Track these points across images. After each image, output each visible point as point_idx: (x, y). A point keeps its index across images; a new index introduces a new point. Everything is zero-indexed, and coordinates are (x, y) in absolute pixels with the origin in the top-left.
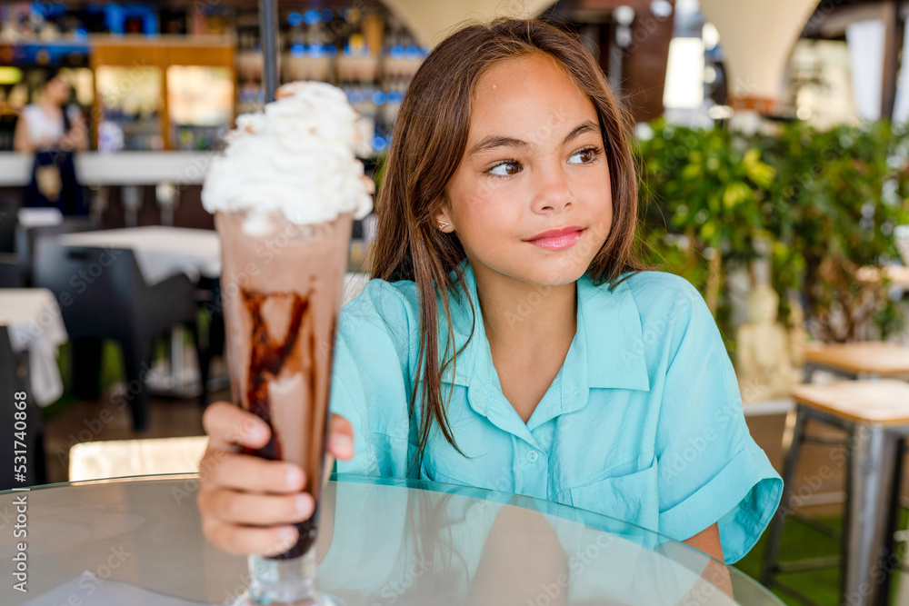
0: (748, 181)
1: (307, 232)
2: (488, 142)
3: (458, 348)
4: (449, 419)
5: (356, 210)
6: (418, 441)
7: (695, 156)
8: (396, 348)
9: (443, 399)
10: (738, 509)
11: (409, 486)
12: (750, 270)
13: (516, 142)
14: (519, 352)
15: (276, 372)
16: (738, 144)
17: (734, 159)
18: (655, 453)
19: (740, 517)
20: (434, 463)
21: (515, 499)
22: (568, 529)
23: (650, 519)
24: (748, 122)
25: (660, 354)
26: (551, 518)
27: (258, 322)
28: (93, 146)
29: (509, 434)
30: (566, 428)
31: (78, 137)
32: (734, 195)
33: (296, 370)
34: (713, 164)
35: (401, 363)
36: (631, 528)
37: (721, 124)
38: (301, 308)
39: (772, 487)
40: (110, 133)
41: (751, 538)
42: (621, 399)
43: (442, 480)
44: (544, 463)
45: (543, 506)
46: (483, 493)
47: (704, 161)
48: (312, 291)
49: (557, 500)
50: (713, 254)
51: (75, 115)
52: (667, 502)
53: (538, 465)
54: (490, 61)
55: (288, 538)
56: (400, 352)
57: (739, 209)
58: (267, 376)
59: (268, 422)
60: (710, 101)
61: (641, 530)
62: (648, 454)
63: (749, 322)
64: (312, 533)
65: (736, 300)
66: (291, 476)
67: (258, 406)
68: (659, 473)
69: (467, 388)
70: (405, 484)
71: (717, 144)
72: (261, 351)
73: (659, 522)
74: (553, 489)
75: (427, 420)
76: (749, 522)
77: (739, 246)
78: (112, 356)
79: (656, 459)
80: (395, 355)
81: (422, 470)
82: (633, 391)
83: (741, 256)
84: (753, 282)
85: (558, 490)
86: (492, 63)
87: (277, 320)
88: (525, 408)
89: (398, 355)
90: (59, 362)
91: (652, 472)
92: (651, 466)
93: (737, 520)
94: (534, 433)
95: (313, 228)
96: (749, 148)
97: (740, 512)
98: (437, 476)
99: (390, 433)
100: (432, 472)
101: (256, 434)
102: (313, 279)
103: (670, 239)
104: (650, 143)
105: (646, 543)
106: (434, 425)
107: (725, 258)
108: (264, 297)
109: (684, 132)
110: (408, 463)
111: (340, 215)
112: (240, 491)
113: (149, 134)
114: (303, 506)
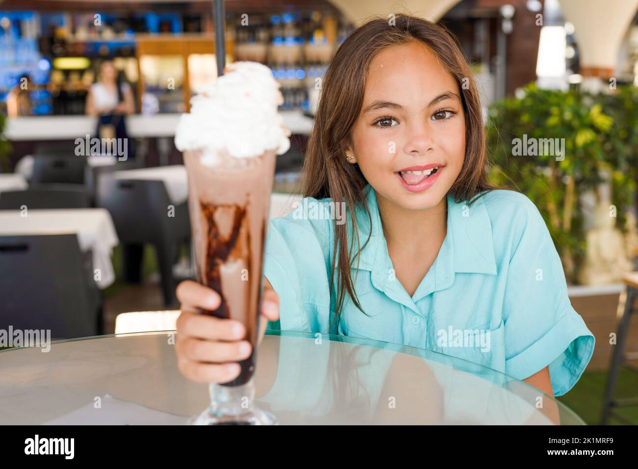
0: (593, 127)
1: (244, 163)
2: (375, 105)
3: (362, 245)
4: (356, 291)
5: (278, 148)
6: (336, 308)
7: (555, 110)
8: (321, 246)
9: (352, 279)
10: (565, 357)
11: (331, 340)
12: (596, 191)
13: (395, 106)
14: (407, 247)
15: (225, 259)
16: (587, 101)
17: (583, 112)
18: (502, 318)
19: (566, 363)
20: (348, 325)
21: (405, 349)
22: (441, 370)
23: (499, 364)
24: (593, 85)
25: (505, 249)
26: (429, 362)
27: (212, 223)
28: (138, 111)
29: (399, 304)
30: (439, 299)
31: (128, 106)
32: (583, 137)
33: (239, 256)
34: (568, 115)
35: (324, 254)
36: (485, 369)
37: (574, 87)
38: (240, 215)
39: (587, 342)
40: (150, 101)
41: (574, 378)
42: (477, 281)
43: (353, 335)
44: (424, 325)
45: (423, 353)
46: (382, 344)
47: (561, 114)
48: (248, 203)
49: (433, 349)
50: (569, 181)
51: (126, 90)
52: (511, 353)
53: (420, 326)
54: (380, 47)
55: (234, 372)
56: (323, 248)
57: (587, 146)
58: (219, 261)
59: (220, 292)
60: (570, 71)
61: (492, 371)
62: (497, 319)
63: (596, 228)
64: (251, 369)
65: (586, 212)
66: (236, 329)
67: (213, 282)
68: (505, 332)
69: (371, 272)
70: (328, 338)
71: (571, 101)
72: (214, 244)
73: (506, 366)
74: (430, 343)
75: (342, 292)
76: (572, 366)
77: (588, 173)
78: (150, 255)
79: (503, 322)
80: (320, 249)
81: (339, 329)
82: (486, 275)
83: (590, 181)
84: (598, 200)
85: (433, 344)
86: (381, 49)
87: (225, 224)
88: (411, 287)
89: (322, 249)
90: (113, 259)
91: (500, 331)
92: (499, 327)
93: (564, 364)
94: (416, 304)
95: (248, 161)
96: (595, 103)
97: (567, 359)
98: (349, 334)
99: (317, 304)
100: (347, 331)
101: (212, 301)
102: (248, 195)
103: (539, 170)
104: (523, 101)
105: (496, 381)
106: (347, 296)
107: (578, 183)
108: (216, 208)
109: (548, 93)
110: (330, 324)
111: (266, 152)
112: (202, 339)
113: (177, 101)
114: (244, 350)
